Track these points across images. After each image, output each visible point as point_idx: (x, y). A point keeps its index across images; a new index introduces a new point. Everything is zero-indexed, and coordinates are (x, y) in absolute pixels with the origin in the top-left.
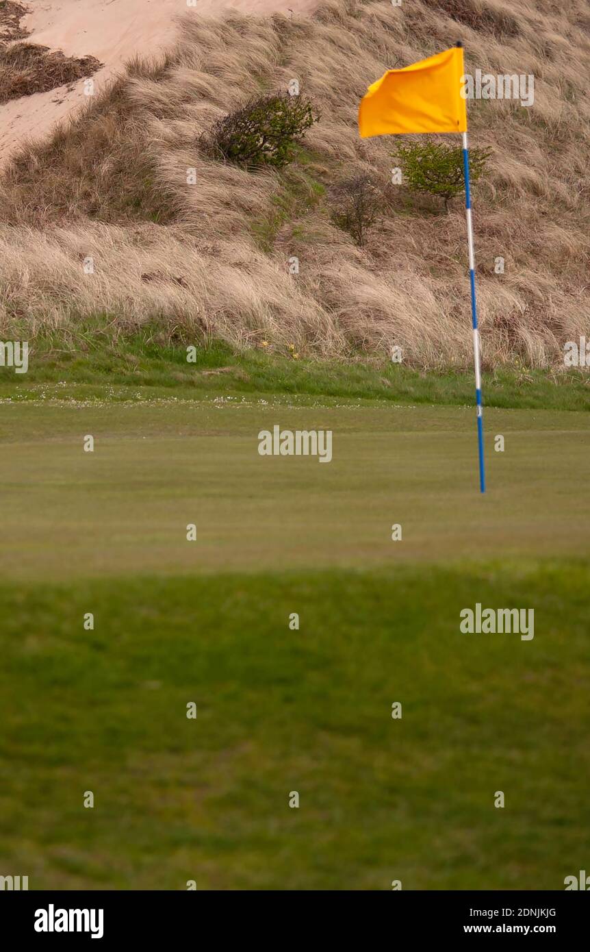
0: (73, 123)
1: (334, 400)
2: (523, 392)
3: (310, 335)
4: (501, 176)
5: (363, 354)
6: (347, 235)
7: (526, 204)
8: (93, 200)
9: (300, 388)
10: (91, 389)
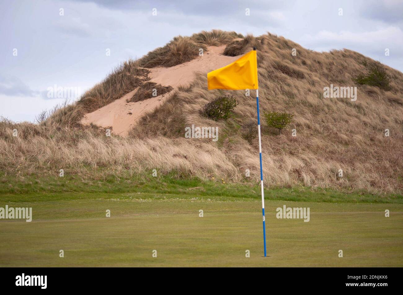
0: (161, 106)
1: (234, 199)
2: (301, 195)
3: (229, 175)
4: (298, 122)
5: (247, 182)
6: (247, 141)
7: (306, 132)
8: (165, 130)
9: (223, 194)
10: (148, 195)
